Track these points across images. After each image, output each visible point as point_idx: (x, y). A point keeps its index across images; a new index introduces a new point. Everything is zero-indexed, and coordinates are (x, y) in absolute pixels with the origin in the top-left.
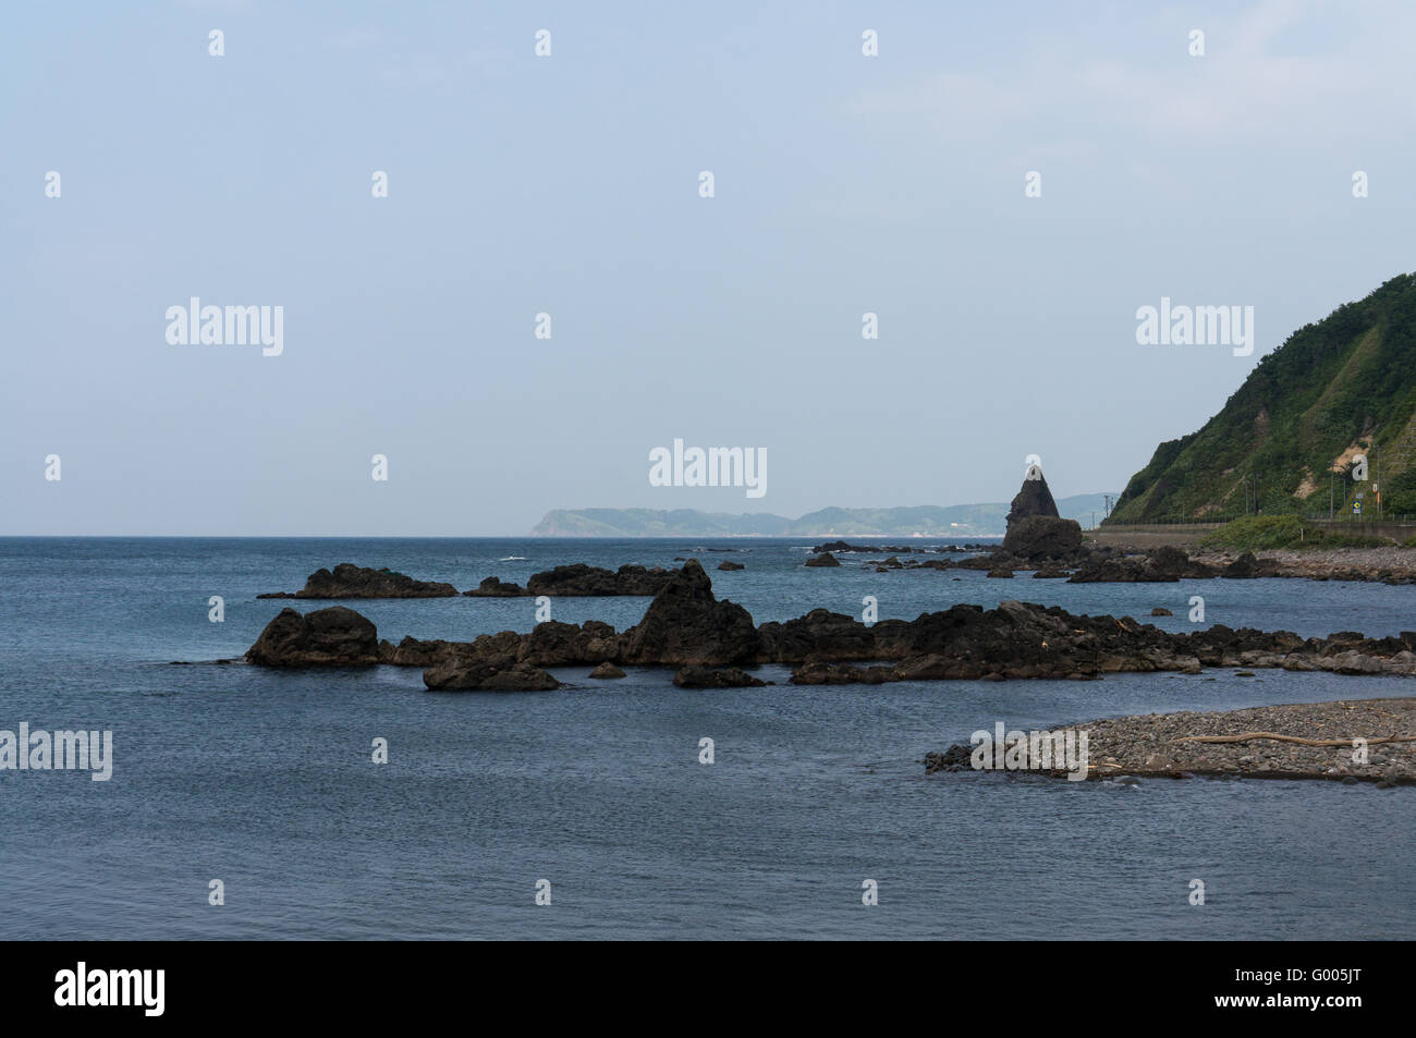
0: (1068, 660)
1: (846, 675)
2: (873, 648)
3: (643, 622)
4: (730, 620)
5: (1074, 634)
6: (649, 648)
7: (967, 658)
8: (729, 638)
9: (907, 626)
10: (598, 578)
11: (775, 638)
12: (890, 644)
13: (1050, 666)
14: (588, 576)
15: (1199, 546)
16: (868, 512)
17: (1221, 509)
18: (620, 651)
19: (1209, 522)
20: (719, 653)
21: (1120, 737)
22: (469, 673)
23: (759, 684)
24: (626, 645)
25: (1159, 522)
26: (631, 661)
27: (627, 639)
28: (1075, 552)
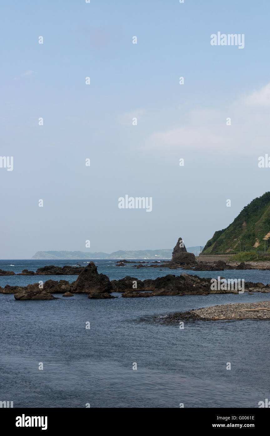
0: (201, 290)
1: (138, 295)
2: (144, 287)
3: (77, 280)
4: (103, 279)
5: (202, 283)
6: (79, 288)
7: (172, 290)
8: (103, 284)
9: (154, 281)
10: (58, 269)
11: (116, 285)
12: (149, 286)
13: (196, 292)
14: (54, 269)
15: (228, 260)
16: (131, 252)
17: (233, 250)
18: (70, 289)
19: (230, 254)
20: (100, 289)
21: (223, 310)
22: (28, 295)
23: (113, 297)
24: (72, 287)
25: (216, 254)
26: (74, 292)
27: (72, 285)
28: (193, 262)
